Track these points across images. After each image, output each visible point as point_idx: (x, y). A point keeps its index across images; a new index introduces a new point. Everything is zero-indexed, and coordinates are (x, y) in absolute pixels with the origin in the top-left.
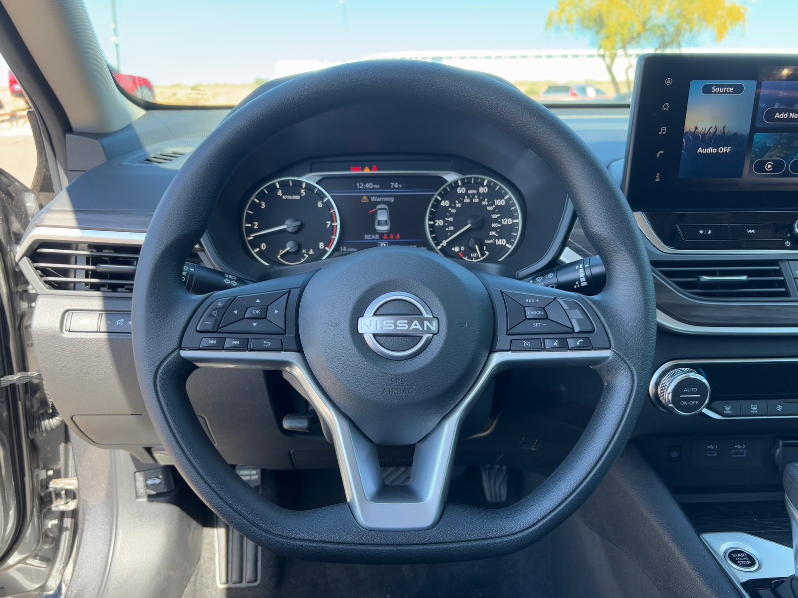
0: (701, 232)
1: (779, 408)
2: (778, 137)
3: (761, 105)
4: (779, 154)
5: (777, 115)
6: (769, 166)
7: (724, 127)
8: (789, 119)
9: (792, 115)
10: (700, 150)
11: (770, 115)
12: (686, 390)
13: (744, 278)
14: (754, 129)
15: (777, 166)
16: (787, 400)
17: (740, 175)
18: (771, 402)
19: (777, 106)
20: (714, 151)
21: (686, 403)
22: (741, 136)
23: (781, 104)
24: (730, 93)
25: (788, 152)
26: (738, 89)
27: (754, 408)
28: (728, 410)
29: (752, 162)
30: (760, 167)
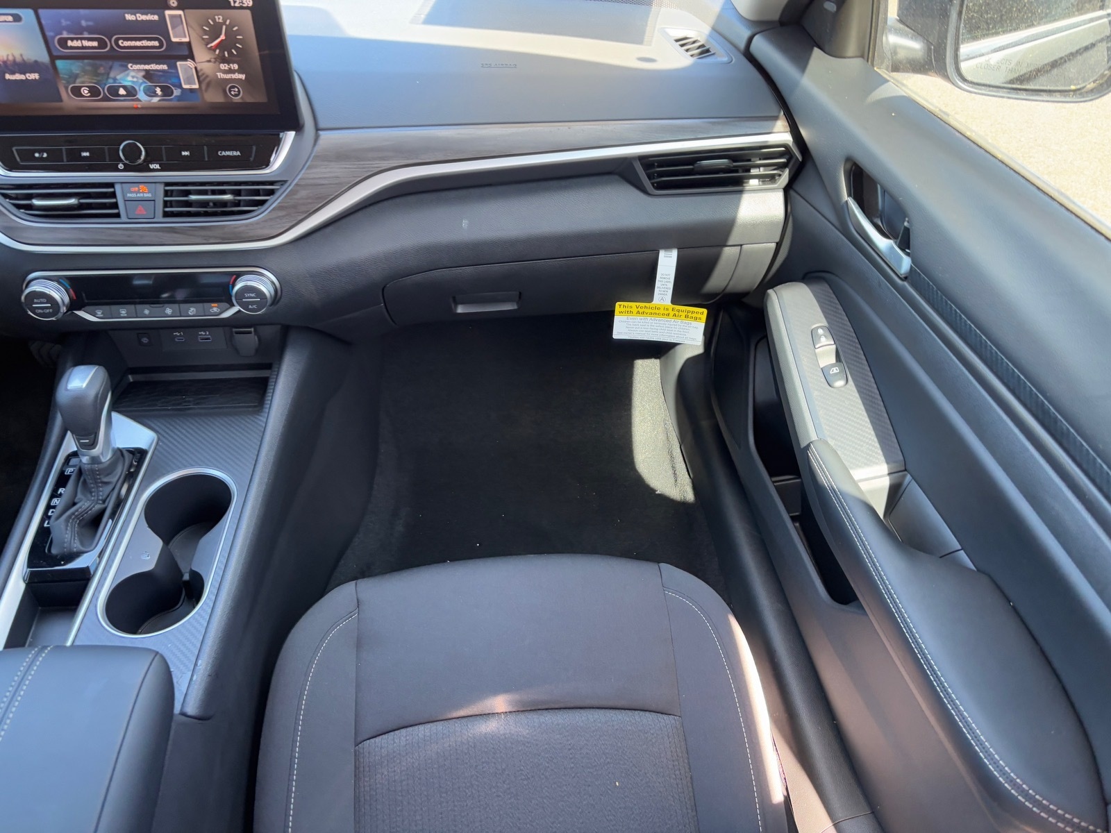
0: (37, 155)
1: (147, 312)
2: (81, 64)
3: (49, 34)
4: (89, 80)
5: (70, 43)
6: (85, 91)
7: (21, 55)
8: (83, 48)
9: (86, 43)
10: (8, 76)
11: (63, 42)
12: (35, 301)
13: (72, 201)
14: (53, 58)
15: (94, 92)
16: (152, 305)
17: (61, 100)
18: (139, 307)
19: (65, 35)
20: (22, 77)
21: (40, 311)
22: (43, 64)
23: (69, 32)
24: (9, 22)
25: (99, 78)
26: (17, 18)
27: (123, 312)
28: (99, 313)
29: (66, 88)
30: (77, 91)
